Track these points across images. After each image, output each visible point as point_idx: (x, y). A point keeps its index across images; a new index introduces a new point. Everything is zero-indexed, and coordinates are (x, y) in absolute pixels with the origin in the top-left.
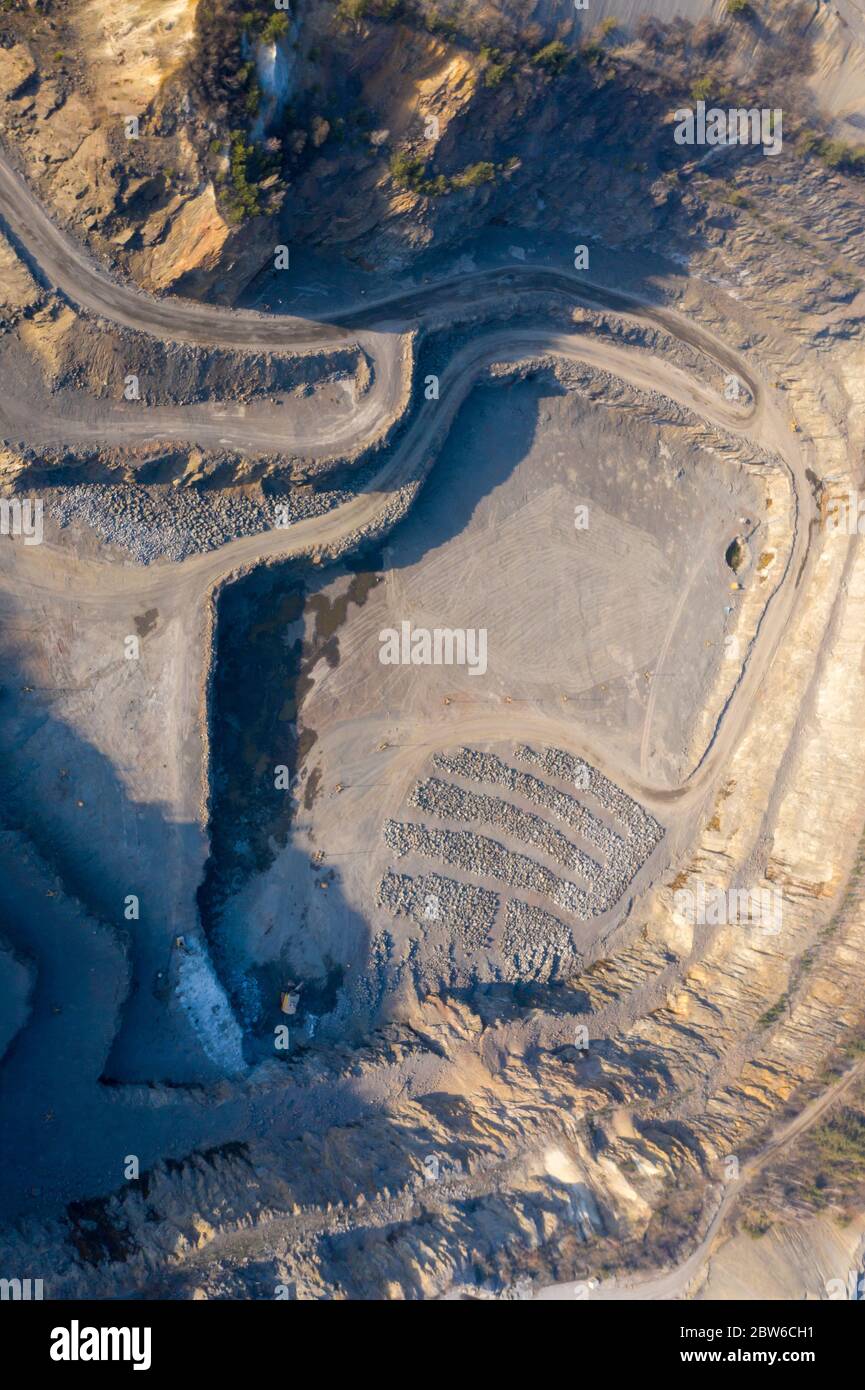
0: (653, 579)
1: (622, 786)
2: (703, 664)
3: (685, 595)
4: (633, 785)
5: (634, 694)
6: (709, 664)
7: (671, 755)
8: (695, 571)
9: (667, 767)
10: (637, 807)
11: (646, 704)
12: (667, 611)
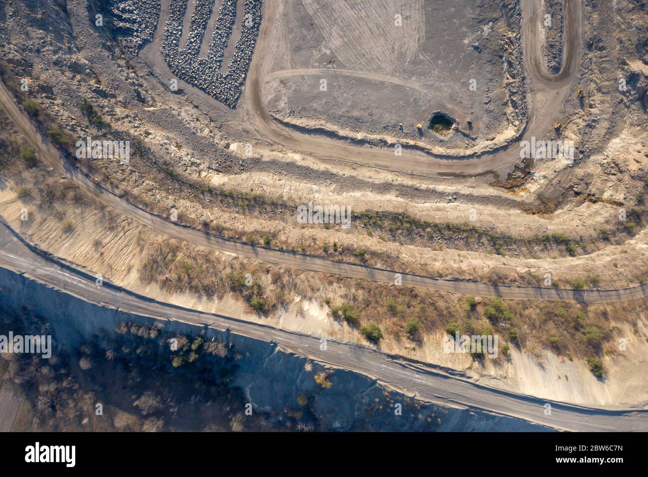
0: (396, 48)
1: (255, 58)
2: (356, 113)
3: (396, 81)
4: (258, 68)
5: (316, 54)
6: (357, 119)
7: (286, 100)
8: (416, 86)
9: (277, 99)
10: (243, 76)
11: (313, 67)
12: (380, 68)
